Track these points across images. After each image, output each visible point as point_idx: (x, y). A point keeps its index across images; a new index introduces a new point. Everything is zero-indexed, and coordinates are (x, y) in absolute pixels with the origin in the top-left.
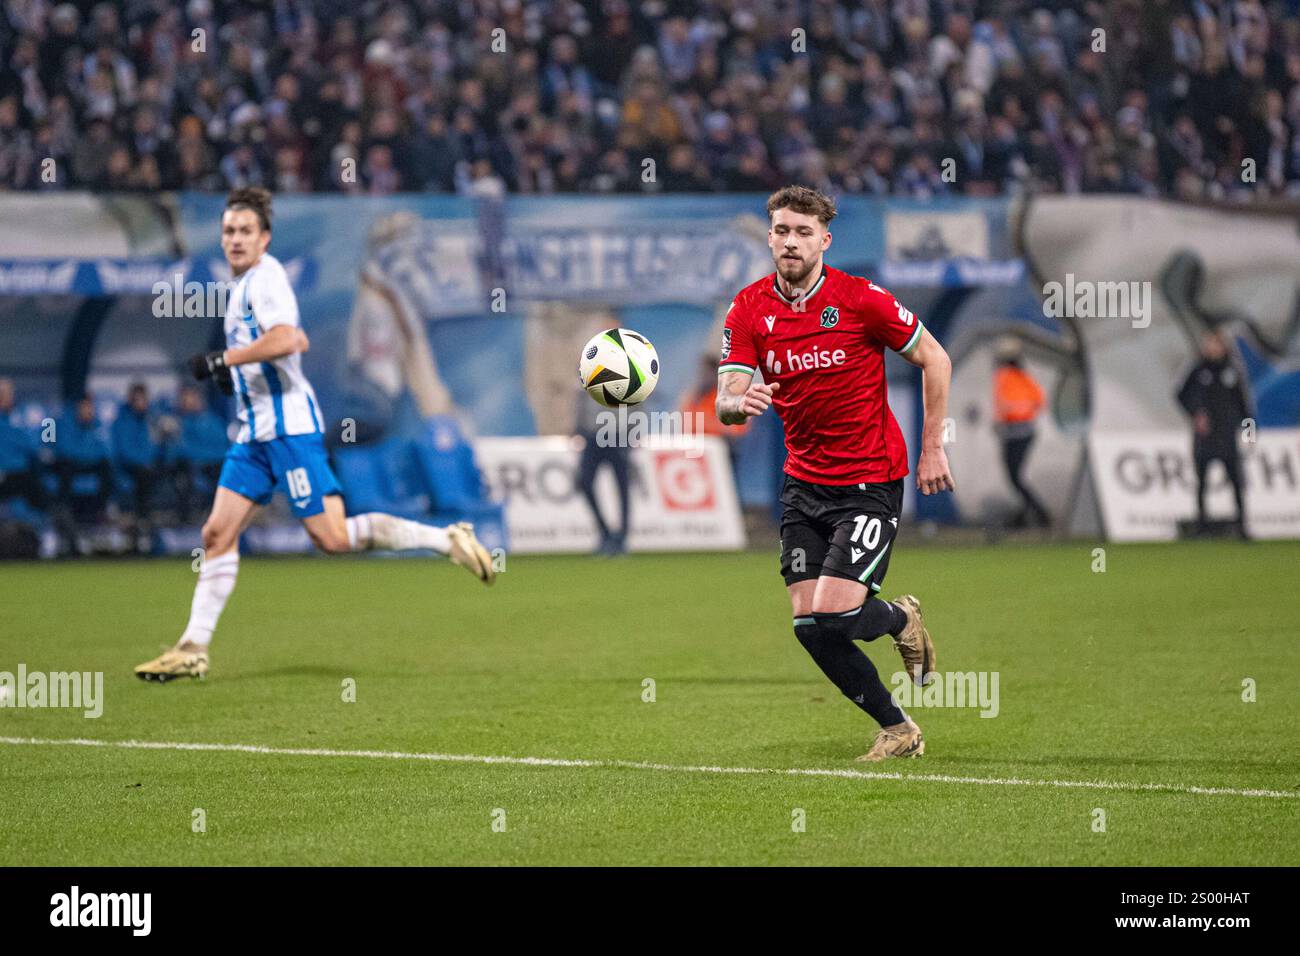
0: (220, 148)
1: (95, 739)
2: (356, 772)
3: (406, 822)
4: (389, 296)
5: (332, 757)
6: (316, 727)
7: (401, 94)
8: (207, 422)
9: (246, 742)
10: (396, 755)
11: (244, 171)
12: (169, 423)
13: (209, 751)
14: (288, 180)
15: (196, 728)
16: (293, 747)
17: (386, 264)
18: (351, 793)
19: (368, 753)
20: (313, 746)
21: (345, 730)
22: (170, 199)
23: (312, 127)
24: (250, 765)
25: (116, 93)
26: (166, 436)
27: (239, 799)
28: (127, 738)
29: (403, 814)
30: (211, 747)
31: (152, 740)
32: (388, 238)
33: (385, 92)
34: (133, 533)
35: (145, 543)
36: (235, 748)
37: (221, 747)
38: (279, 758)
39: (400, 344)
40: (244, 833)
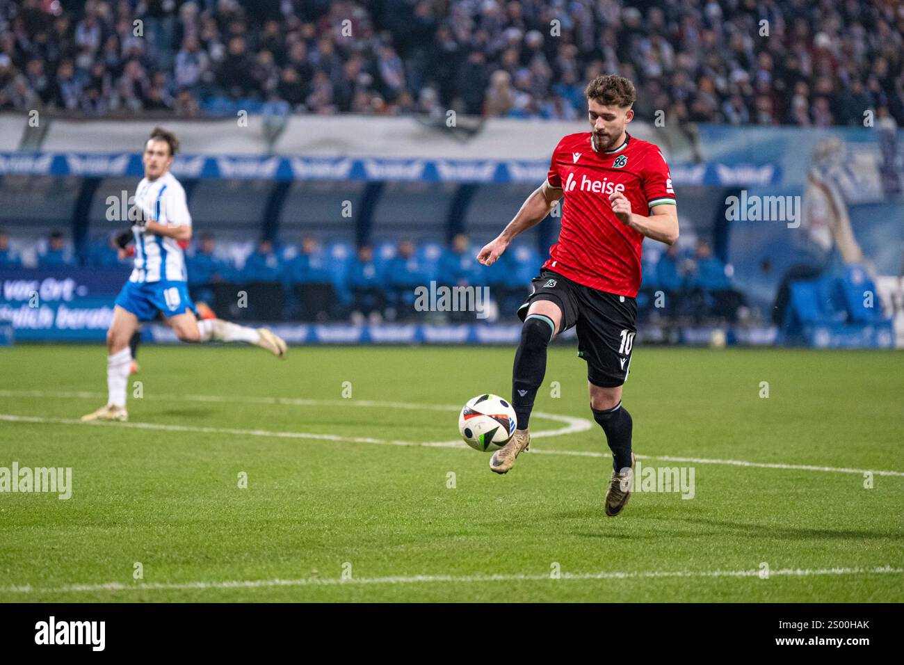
0: (722, 97)
1: (644, 454)
2: (802, 479)
3: (832, 510)
4: (825, 189)
5: (786, 469)
6: (778, 451)
7: (835, 66)
8: (713, 264)
9: (735, 459)
10: (827, 469)
11: (737, 111)
12: (691, 264)
13: (713, 464)
14: (765, 117)
15: (705, 450)
16: (764, 462)
17: (824, 171)
18: (799, 491)
19: (809, 467)
20: (776, 462)
21: (796, 453)
22: (694, 128)
23: (780, 85)
24: (738, 473)
25: (661, 62)
26: (688, 273)
27: (731, 493)
28: (663, 454)
29: (830, 505)
30: (714, 461)
31: (677, 456)
32: (826, 154)
33: (825, 65)
34: (667, 330)
35: (674, 337)
36: (729, 462)
37: (719, 461)
38: (756, 469)
39: (832, 219)
40: (733, 514)
